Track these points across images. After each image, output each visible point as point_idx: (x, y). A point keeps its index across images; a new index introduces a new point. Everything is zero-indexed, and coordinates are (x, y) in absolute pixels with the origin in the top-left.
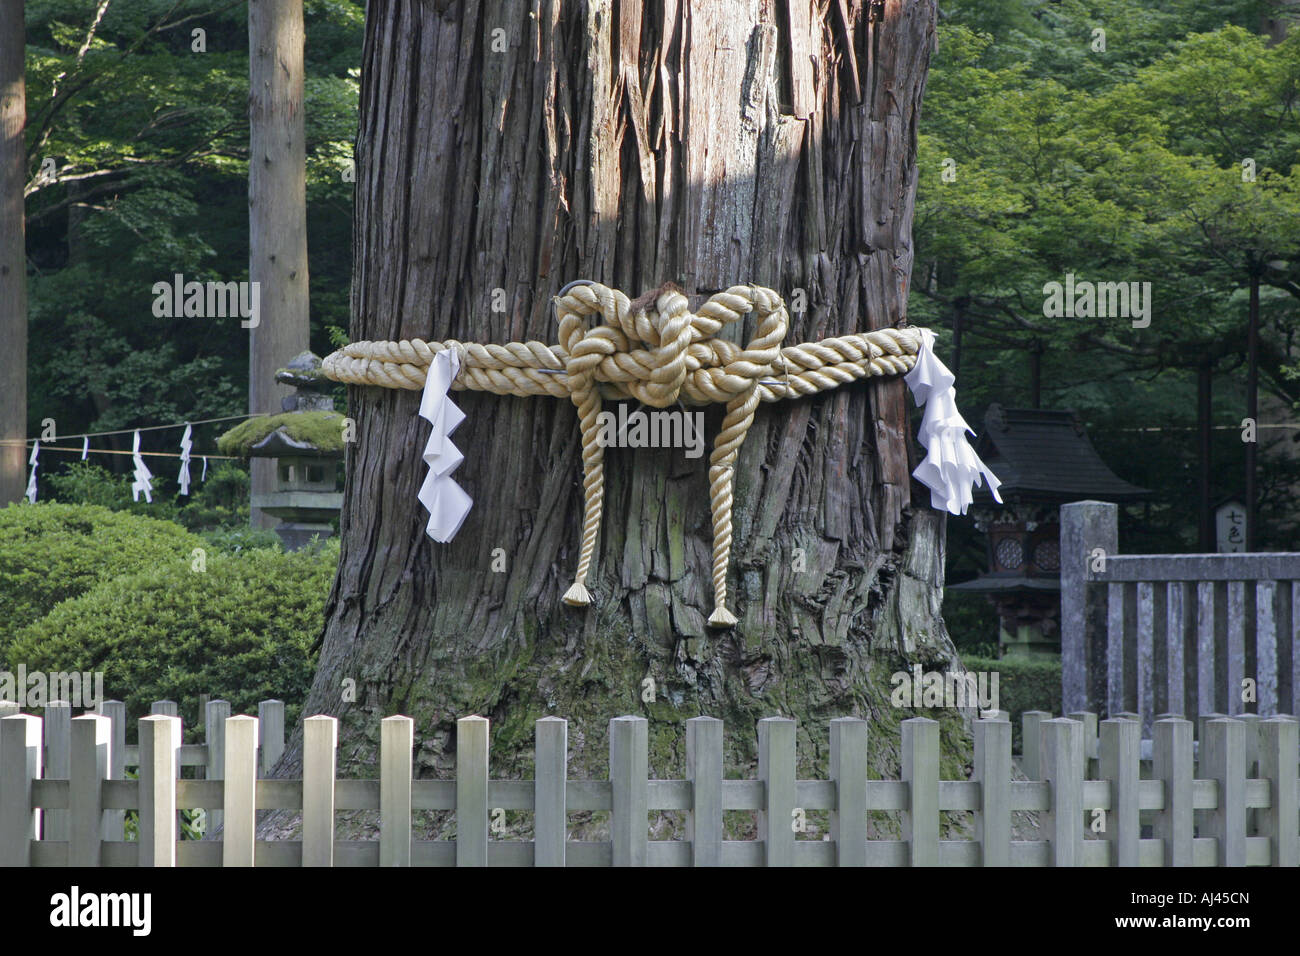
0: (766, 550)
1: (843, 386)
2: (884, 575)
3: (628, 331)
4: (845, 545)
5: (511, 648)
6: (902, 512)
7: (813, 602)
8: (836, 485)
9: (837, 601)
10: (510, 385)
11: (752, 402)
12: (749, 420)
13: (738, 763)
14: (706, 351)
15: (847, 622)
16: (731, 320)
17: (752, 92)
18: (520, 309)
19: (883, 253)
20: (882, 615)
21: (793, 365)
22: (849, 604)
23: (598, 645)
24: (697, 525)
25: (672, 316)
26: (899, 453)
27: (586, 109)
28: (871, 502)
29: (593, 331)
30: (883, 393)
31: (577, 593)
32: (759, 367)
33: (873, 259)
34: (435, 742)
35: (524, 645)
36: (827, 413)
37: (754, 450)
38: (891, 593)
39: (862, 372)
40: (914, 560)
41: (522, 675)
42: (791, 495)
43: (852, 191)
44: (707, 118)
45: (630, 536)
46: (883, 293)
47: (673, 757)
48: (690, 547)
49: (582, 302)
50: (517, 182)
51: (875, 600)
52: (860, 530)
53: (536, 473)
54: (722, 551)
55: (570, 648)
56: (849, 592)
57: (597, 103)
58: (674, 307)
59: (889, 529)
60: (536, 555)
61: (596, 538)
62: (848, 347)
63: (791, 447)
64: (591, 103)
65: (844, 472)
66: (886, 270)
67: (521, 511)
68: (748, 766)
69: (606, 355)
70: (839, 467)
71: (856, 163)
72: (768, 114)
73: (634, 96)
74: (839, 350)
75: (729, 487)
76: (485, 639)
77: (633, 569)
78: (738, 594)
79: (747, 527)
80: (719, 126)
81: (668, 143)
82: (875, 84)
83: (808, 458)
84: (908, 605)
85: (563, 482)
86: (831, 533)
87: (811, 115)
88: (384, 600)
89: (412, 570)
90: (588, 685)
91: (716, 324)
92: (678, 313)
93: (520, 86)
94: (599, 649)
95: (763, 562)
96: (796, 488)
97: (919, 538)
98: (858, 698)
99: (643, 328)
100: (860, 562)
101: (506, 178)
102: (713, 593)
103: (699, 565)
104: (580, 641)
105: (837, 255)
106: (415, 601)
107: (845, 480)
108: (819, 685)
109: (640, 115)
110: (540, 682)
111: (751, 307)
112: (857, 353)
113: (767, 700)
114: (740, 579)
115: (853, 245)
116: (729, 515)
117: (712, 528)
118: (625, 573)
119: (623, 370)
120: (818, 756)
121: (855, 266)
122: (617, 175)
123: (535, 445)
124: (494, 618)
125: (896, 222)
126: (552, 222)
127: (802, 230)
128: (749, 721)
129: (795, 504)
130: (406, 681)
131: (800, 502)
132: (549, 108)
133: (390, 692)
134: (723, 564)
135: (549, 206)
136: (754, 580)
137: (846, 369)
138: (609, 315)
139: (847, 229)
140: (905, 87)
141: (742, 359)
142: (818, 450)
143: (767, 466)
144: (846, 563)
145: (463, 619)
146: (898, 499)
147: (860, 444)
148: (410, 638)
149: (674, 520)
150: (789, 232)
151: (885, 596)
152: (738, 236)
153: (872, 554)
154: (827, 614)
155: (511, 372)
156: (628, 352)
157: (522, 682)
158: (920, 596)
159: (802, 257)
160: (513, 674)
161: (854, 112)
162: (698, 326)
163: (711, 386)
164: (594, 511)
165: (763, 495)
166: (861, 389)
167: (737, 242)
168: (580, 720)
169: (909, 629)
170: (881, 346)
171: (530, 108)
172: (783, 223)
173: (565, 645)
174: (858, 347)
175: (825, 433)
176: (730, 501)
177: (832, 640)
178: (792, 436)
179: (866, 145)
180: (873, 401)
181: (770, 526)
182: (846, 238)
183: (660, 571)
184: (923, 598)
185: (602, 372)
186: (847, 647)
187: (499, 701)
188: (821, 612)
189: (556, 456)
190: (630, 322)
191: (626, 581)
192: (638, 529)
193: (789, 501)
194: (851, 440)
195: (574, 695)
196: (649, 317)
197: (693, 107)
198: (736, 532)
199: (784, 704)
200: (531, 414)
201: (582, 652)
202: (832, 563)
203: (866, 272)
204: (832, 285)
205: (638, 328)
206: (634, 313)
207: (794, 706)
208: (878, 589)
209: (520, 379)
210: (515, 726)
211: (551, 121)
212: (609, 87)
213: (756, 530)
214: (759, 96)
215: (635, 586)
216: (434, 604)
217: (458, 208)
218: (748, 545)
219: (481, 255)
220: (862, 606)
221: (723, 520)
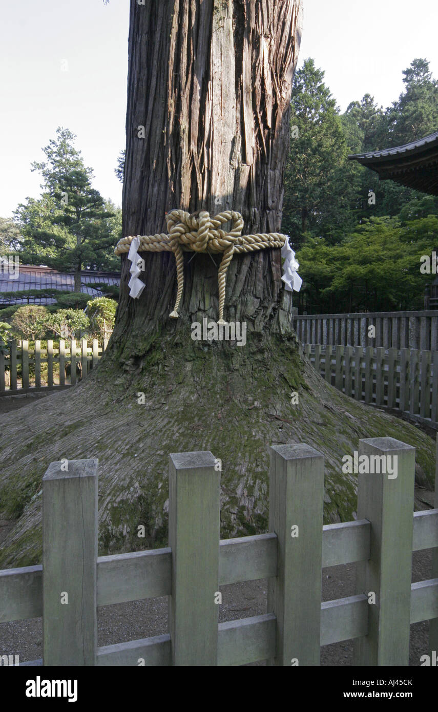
0: (236, 300)
1: (262, 250)
2: (274, 309)
3: (189, 224)
4: (262, 299)
5: (154, 331)
6: (280, 290)
7: (251, 318)
8: (259, 280)
9: (260, 317)
10: (155, 248)
11: (232, 252)
12: (231, 257)
13: (225, 371)
14: (216, 232)
15: (262, 324)
16: (224, 221)
17: (233, 156)
18: (160, 225)
19: (274, 211)
20: (274, 322)
21: (246, 241)
22: (263, 318)
23: (181, 331)
24: (215, 293)
25: (203, 217)
26: (279, 272)
27: (180, 159)
28: (270, 286)
29: (178, 225)
30: (274, 253)
31: (174, 314)
32: (234, 238)
33: (271, 213)
34: (129, 362)
35: (158, 331)
36: (256, 258)
37: (233, 269)
38: (277, 315)
39: (268, 245)
40: (283, 305)
41: (156, 341)
42: (245, 283)
43: (264, 191)
44: (219, 163)
45: (192, 296)
46: (274, 223)
47: (203, 370)
48: (212, 300)
49: (174, 216)
50: (159, 185)
51: (271, 317)
52: (267, 295)
53: (164, 276)
54: (222, 300)
55: (171, 332)
56: (263, 315)
57: (183, 158)
58: (204, 215)
59: (276, 295)
60: (163, 303)
61: (181, 296)
62: (263, 237)
63: (245, 268)
64: (182, 158)
65: (262, 277)
66: (275, 216)
67: (159, 289)
68: (229, 373)
69: (182, 233)
70: (260, 275)
71: (266, 182)
72: (238, 164)
73: (195, 156)
74: (261, 237)
75: (224, 280)
76: (147, 329)
77: (193, 307)
78: (227, 315)
79: (230, 293)
80: (223, 166)
81: (206, 171)
82: (271, 160)
83: (250, 272)
84: (282, 319)
85: (171, 279)
86: (258, 296)
87: (252, 165)
88: (121, 317)
89: (129, 308)
90: (177, 344)
91: (219, 222)
92: (206, 217)
93: (160, 155)
94: (181, 332)
95: (235, 305)
96: (246, 281)
97: (285, 298)
98: (266, 349)
99: (194, 223)
100: (267, 305)
101: (156, 184)
102: (219, 315)
103: (215, 305)
104: (175, 329)
105: (260, 210)
106: (129, 317)
107: (262, 279)
108: (254, 345)
109: (197, 163)
110: (162, 343)
111: (231, 217)
112: (266, 239)
113: (236, 349)
114: (228, 310)
115: (265, 208)
116: (224, 289)
117: (219, 293)
118: (190, 307)
119: (188, 238)
120: (253, 370)
121: (265, 214)
122: (190, 181)
123: (164, 267)
124: (151, 322)
125: (278, 203)
126: (169, 196)
127: (249, 201)
128: (229, 357)
129: (246, 287)
130: (124, 342)
131: (248, 286)
132: (168, 161)
133: (120, 345)
134: (222, 305)
135: (168, 191)
136: (232, 310)
137: (262, 244)
138: (183, 219)
139: (263, 203)
140: (280, 161)
141: (228, 235)
142: (253, 270)
143: (237, 274)
144: (262, 305)
145: (142, 322)
146: (278, 286)
147: (266, 269)
148: (127, 329)
149: (207, 291)
150: (245, 202)
151: (275, 316)
152: (228, 201)
153: (270, 302)
154: (256, 321)
155: (155, 243)
156: (190, 232)
157: (156, 343)
158: (285, 316)
159: (249, 209)
160: (154, 340)
161: (265, 166)
162: (213, 223)
163: (218, 244)
164: (180, 288)
165: (236, 283)
166: (267, 251)
167: (227, 203)
168: (173, 356)
169: (283, 326)
170: (273, 237)
171: (163, 162)
172: (243, 198)
173: (170, 331)
174: (266, 237)
175: (256, 264)
176: (225, 284)
177: (257, 330)
178: (245, 265)
179: (269, 177)
180: (271, 255)
181: (238, 293)
182: (263, 205)
183: (202, 307)
184: (287, 316)
185: (182, 240)
186: (263, 332)
187: (149, 349)
188: (254, 321)
189: (170, 271)
190: (190, 221)
191: (190, 310)
192: (195, 294)
193: (244, 285)
194: (264, 267)
195: (172, 348)
196: (196, 219)
197: (214, 159)
198: (226, 295)
199: (241, 351)
200: (162, 257)
201: (175, 333)
202: (258, 305)
203: (269, 216)
204: (258, 219)
205: (193, 224)
206: (191, 218)
207: (245, 352)
208: (272, 314)
209: (158, 245)
210: (153, 358)
211: (169, 165)
212: (187, 153)
213: (233, 295)
214: (235, 157)
215: (193, 312)
216: (134, 318)
217: (143, 196)
218: (231, 299)
219: (149, 210)
220: (267, 319)
221: (222, 291)
